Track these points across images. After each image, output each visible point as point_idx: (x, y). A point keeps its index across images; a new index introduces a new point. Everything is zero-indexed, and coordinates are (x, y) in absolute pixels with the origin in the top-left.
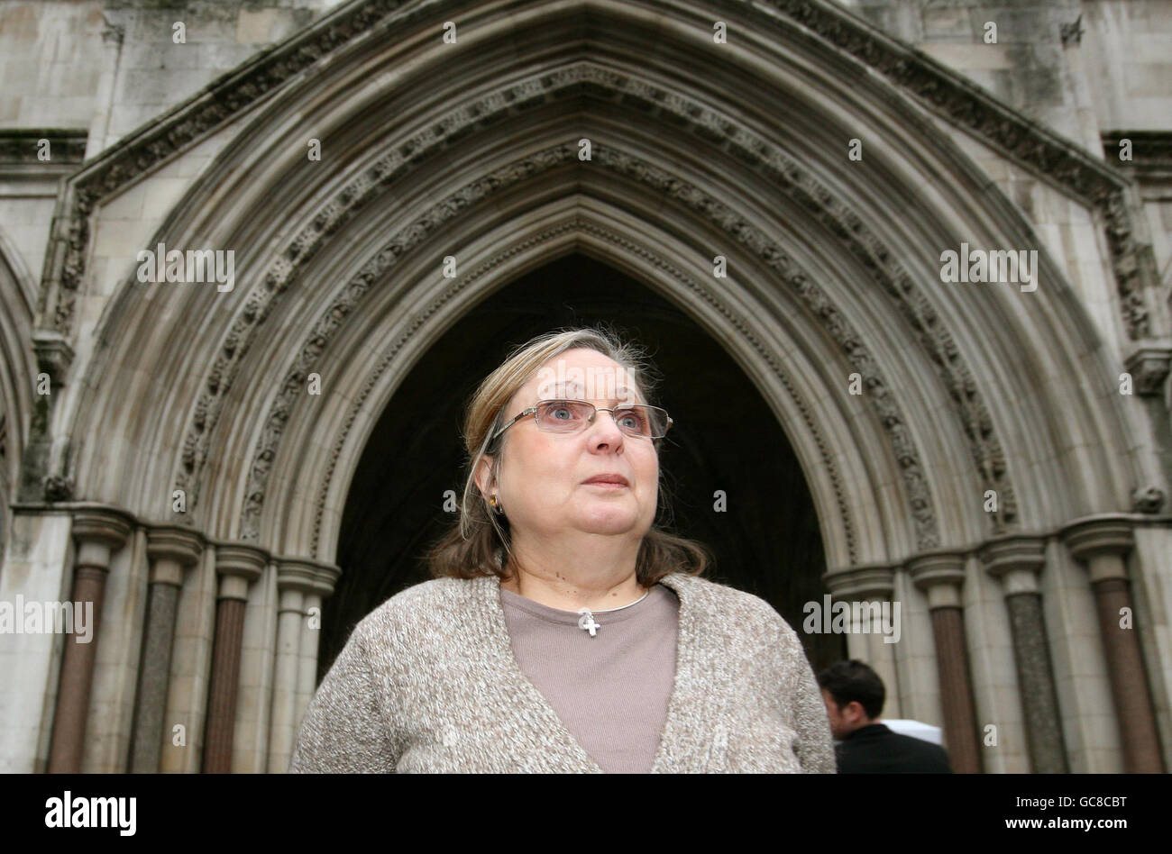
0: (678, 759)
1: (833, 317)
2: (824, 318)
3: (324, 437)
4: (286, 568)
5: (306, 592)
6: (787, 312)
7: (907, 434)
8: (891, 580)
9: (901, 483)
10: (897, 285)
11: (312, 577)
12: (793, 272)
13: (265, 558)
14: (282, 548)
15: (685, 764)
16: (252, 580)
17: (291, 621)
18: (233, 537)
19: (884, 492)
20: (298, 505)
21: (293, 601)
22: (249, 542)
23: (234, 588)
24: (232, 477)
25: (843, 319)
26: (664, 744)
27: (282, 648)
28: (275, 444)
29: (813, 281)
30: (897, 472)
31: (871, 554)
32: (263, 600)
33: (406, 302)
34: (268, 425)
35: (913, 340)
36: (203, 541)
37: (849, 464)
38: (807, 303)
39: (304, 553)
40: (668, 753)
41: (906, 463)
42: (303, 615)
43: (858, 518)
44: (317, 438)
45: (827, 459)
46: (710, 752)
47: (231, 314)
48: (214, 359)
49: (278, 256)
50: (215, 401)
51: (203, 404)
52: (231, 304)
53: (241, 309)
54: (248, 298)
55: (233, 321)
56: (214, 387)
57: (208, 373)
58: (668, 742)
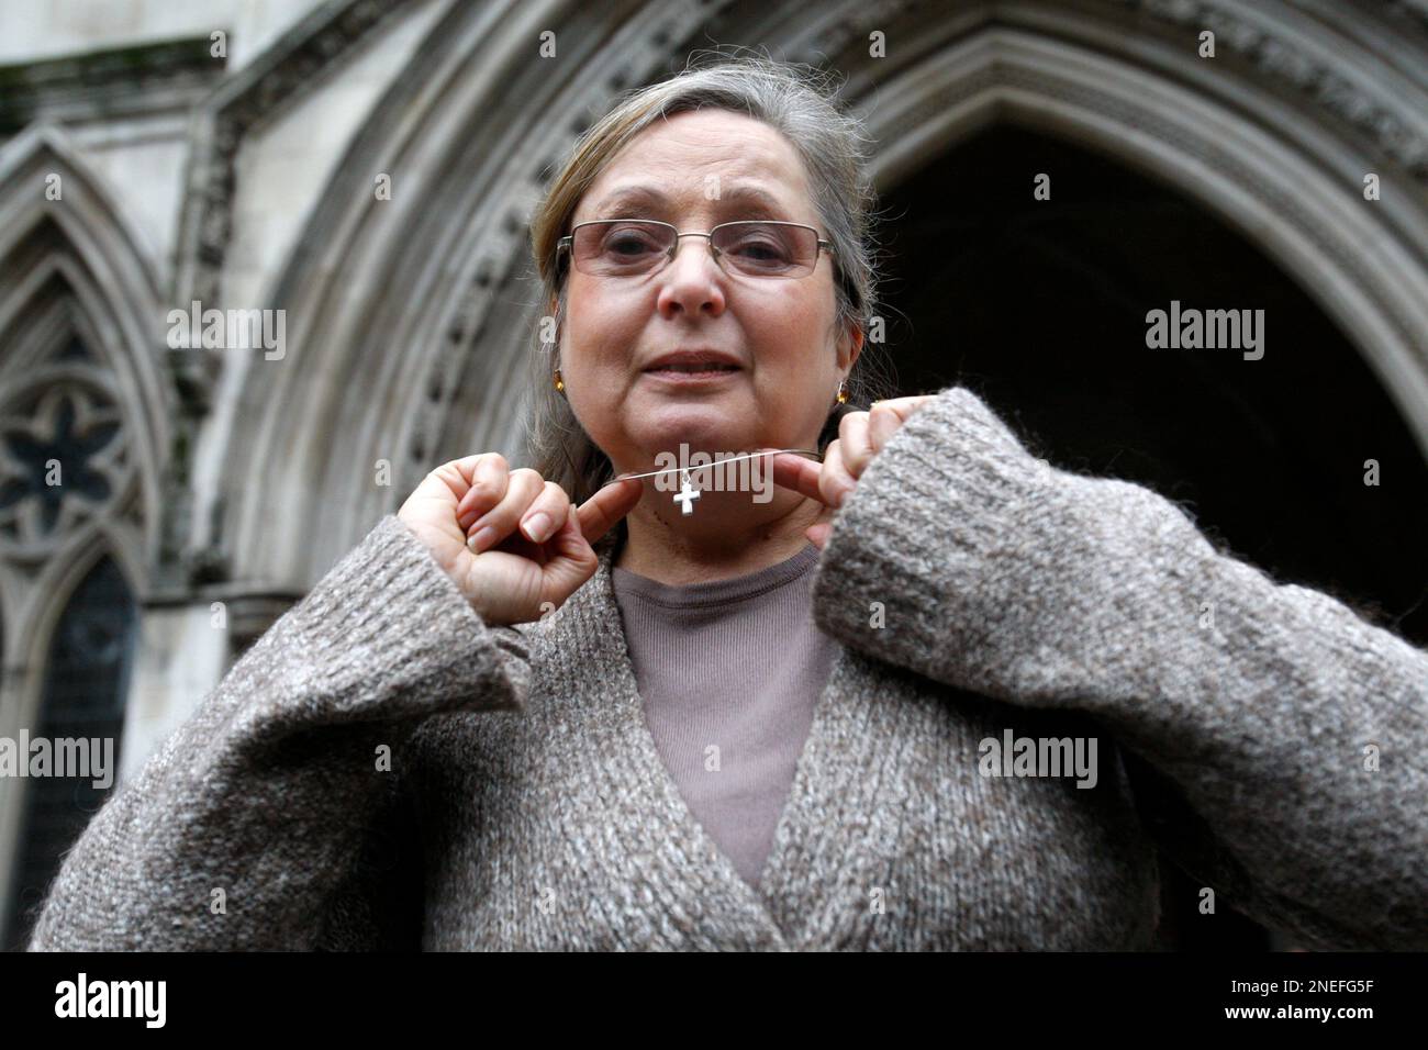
0: (821, 797)
15: (835, 804)
26: (799, 777)
40: (805, 791)
46: (881, 773)
47: (453, 280)
48: (433, 349)
49: (521, 184)
50: (437, 414)
51: (421, 419)
52: (453, 265)
53: (470, 270)
54: (479, 254)
55: (461, 288)
56: (435, 394)
57: (425, 373)
58: (806, 772)
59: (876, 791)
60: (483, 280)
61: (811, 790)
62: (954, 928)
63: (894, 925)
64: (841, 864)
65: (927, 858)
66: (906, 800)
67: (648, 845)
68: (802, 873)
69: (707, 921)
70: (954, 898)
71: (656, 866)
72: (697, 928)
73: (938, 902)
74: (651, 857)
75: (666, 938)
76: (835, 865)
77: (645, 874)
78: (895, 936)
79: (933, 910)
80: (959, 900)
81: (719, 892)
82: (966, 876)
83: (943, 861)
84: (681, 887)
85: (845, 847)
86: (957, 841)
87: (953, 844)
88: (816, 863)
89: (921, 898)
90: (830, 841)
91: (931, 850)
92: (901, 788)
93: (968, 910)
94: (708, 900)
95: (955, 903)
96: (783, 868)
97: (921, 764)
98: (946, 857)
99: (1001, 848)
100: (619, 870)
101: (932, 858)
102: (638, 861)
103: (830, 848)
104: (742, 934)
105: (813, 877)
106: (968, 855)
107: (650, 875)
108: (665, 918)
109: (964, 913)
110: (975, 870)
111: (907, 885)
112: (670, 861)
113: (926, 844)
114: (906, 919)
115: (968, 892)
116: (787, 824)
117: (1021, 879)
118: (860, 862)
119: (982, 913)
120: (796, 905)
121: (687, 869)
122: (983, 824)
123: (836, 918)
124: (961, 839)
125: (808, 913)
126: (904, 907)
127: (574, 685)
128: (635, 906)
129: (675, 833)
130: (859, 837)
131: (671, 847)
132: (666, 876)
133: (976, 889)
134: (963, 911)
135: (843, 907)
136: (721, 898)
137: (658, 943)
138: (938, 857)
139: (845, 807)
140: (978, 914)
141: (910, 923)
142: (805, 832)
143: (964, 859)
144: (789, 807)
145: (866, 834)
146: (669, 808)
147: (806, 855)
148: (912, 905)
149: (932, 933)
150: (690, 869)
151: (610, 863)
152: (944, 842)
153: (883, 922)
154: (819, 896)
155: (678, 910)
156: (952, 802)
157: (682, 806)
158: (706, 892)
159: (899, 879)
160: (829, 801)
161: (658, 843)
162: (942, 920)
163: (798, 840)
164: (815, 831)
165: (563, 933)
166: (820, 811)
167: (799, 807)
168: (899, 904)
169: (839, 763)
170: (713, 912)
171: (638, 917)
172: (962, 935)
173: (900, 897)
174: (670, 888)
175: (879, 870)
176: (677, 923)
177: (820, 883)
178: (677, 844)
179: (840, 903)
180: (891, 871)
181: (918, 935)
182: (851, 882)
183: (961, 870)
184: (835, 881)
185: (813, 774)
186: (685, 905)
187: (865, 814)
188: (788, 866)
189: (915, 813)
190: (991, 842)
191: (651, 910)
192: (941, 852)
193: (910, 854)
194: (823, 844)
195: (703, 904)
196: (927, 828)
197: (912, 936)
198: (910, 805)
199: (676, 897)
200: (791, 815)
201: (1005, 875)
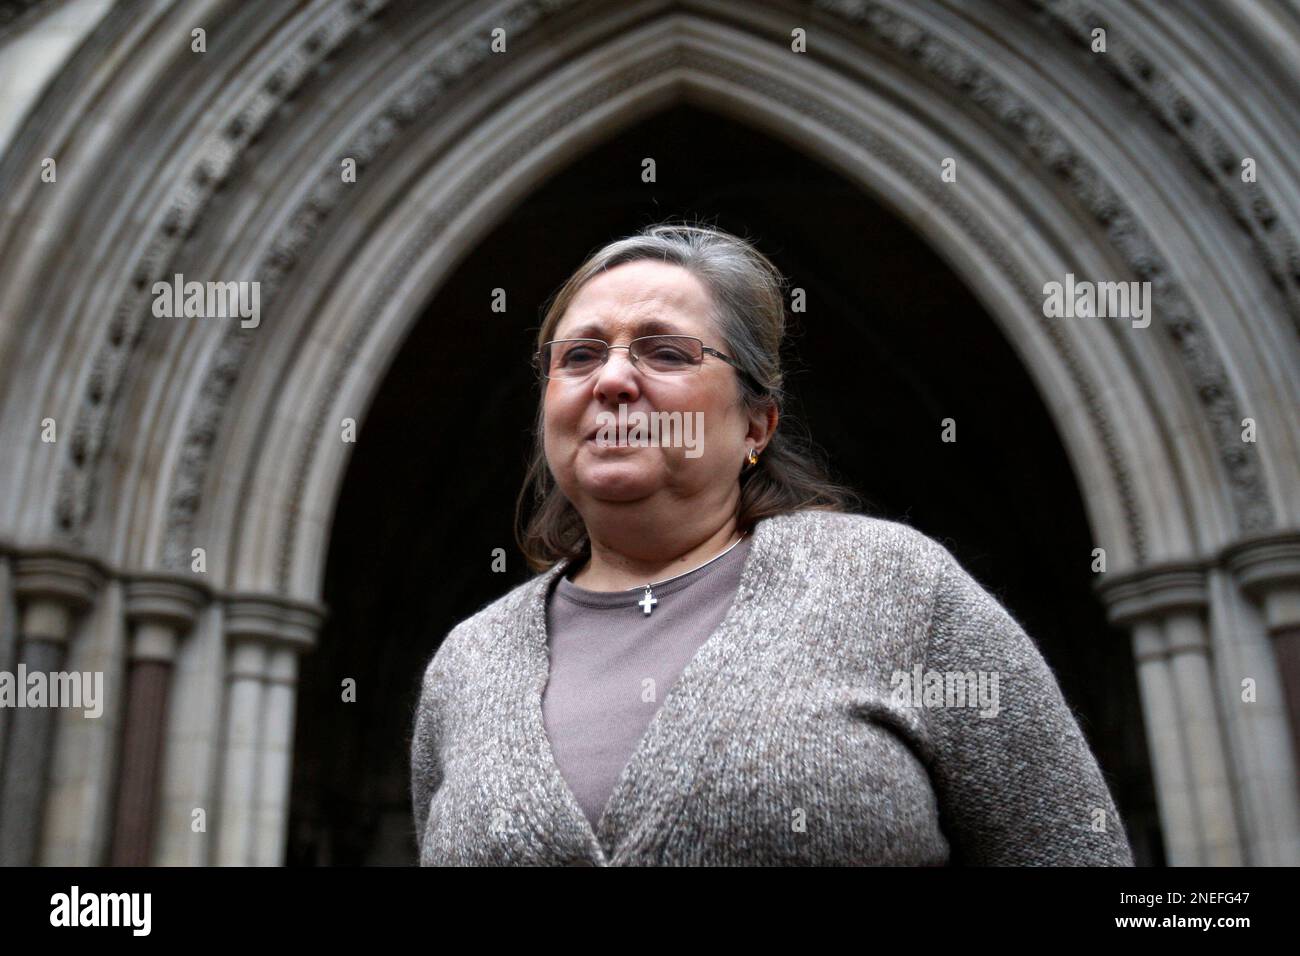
1: (1078, 172)
2: (1063, 173)
3: (297, 404)
4: (240, 609)
5: (271, 645)
6: (1007, 168)
7: (1208, 347)
8: (1203, 585)
9: (1206, 428)
10: (1171, 114)
11: (279, 621)
12: (1009, 107)
13: (202, 595)
14: (231, 576)
16: (182, 630)
17: (246, 693)
18: (150, 563)
19: (1183, 444)
20: (255, 510)
21: (250, 661)
22: (177, 570)
23: (153, 644)
24: (150, 471)
25: (1093, 173)
26: (646, 735)
27: (234, 736)
28: (217, 419)
29: (1042, 119)
30: (1199, 409)
31: (1168, 544)
32: (202, 661)
33: (419, 193)
34: (206, 390)
35: (1204, 199)
36: (100, 573)
37: (1122, 400)
38: (1036, 153)
39: (266, 585)
40: (646, 746)
41: (1211, 394)
42: (266, 682)
43: (1142, 487)
44: (285, 408)
45: (1088, 395)
47: (141, 228)
48: (117, 296)
49: (213, 138)
50: (117, 358)
51: (100, 363)
52: (142, 213)
53: (158, 219)
54: (168, 203)
55: (147, 237)
56: (116, 338)
57: (108, 316)
58: (651, 732)
59: (687, 749)
60: (170, 230)
61: (650, 745)
62: (725, 841)
63: (682, 840)
64: (655, 796)
65: (711, 796)
66: (704, 757)
67: (526, 787)
68: (631, 801)
69: (557, 835)
70: (727, 821)
71: (529, 800)
72: (552, 840)
73: (716, 824)
74: (526, 794)
75: (533, 847)
76: (651, 798)
77: (522, 805)
78: (683, 847)
79: (712, 830)
80: (730, 823)
81: (564, 815)
82: (737, 808)
83: (721, 797)
84: (541, 812)
85: (660, 785)
86: (733, 784)
87: (731, 785)
88: (641, 796)
89: (703, 822)
90: (653, 781)
91: (715, 790)
92: (702, 748)
93: (736, 830)
94: (557, 820)
95: (727, 826)
96: (621, 796)
97: (721, 732)
98: (724, 795)
99: (765, 789)
100: (506, 803)
101: (715, 796)
102: (518, 797)
103: (651, 786)
104: (577, 842)
105: (637, 804)
106: (740, 793)
107: (525, 805)
108: (533, 834)
109: (733, 832)
110: (744, 804)
111: (695, 814)
112: (538, 796)
113: (712, 786)
114: (692, 835)
115: (737, 818)
116: (630, 767)
117: (779, 808)
118: (666, 797)
119: (747, 831)
120: (624, 822)
121: (546, 800)
122: (755, 772)
123: (644, 834)
124: (737, 783)
125: (631, 828)
126: (691, 828)
127: (509, 664)
128: (514, 827)
129: (542, 777)
130: (669, 780)
131: (539, 786)
132: (534, 805)
133: (744, 816)
134: (733, 831)
135: (649, 826)
136: (564, 818)
137: (529, 851)
138: (718, 795)
139: (667, 758)
140: (744, 832)
141: (694, 838)
142: (639, 773)
143: (737, 796)
144: (634, 756)
145: (674, 778)
146: (541, 760)
147: (636, 789)
148: (697, 827)
149: (710, 844)
150: (548, 800)
151: (502, 799)
152: (724, 784)
153: (675, 837)
154: (639, 818)
155: (540, 828)
156: (736, 757)
157: (550, 758)
158: (557, 815)
159: (689, 810)
160: (658, 754)
161: (531, 784)
162: (717, 836)
163: (633, 777)
164: (645, 773)
165: (474, 847)
166: (651, 760)
167: (640, 756)
168: (687, 827)
169: (673, 728)
170: (560, 828)
171: (516, 834)
172: (732, 846)
173: (689, 822)
174: (536, 814)
175: (677, 803)
176: (539, 837)
177: (641, 809)
178: (543, 785)
179: (648, 825)
180: (684, 805)
181: (699, 846)
182: (658, 810)
183: (734, 803)
184: (649, 808)
185: (655, 735)
186: (544, 825)
187: (677, 765)
188: (624, 795)
189: (708, 766)
190: (758, 785)
191: (524, 829)
192: (721, 792)
193: (699, 793)
194: (647, 784)
195: (554, 823)
196: (714, 776)
197: (695, 846)
198: (706, 760)
199: (539, 819)
200: (634, 761)
201: (765, 806)
